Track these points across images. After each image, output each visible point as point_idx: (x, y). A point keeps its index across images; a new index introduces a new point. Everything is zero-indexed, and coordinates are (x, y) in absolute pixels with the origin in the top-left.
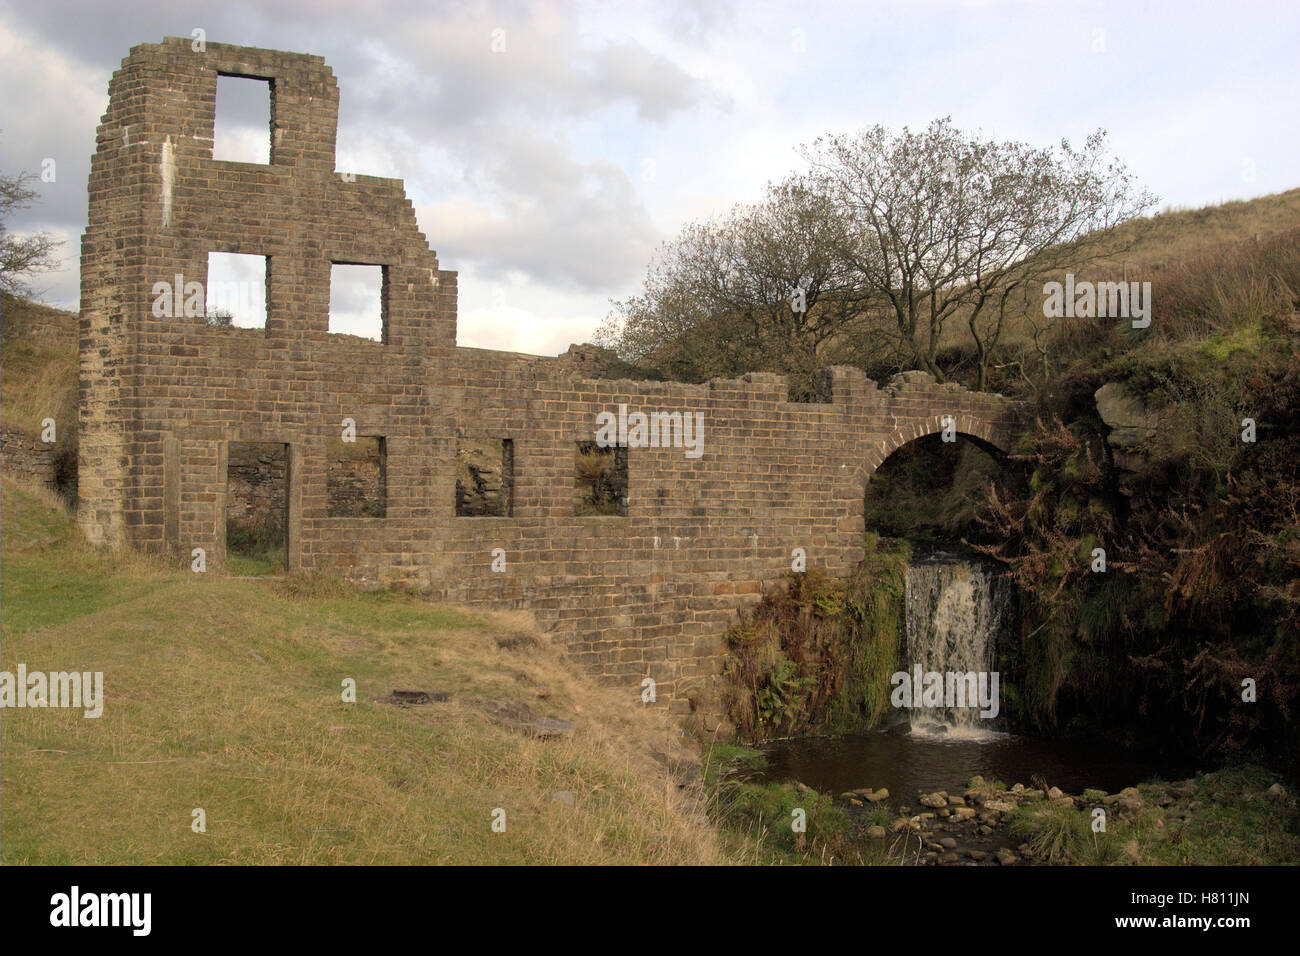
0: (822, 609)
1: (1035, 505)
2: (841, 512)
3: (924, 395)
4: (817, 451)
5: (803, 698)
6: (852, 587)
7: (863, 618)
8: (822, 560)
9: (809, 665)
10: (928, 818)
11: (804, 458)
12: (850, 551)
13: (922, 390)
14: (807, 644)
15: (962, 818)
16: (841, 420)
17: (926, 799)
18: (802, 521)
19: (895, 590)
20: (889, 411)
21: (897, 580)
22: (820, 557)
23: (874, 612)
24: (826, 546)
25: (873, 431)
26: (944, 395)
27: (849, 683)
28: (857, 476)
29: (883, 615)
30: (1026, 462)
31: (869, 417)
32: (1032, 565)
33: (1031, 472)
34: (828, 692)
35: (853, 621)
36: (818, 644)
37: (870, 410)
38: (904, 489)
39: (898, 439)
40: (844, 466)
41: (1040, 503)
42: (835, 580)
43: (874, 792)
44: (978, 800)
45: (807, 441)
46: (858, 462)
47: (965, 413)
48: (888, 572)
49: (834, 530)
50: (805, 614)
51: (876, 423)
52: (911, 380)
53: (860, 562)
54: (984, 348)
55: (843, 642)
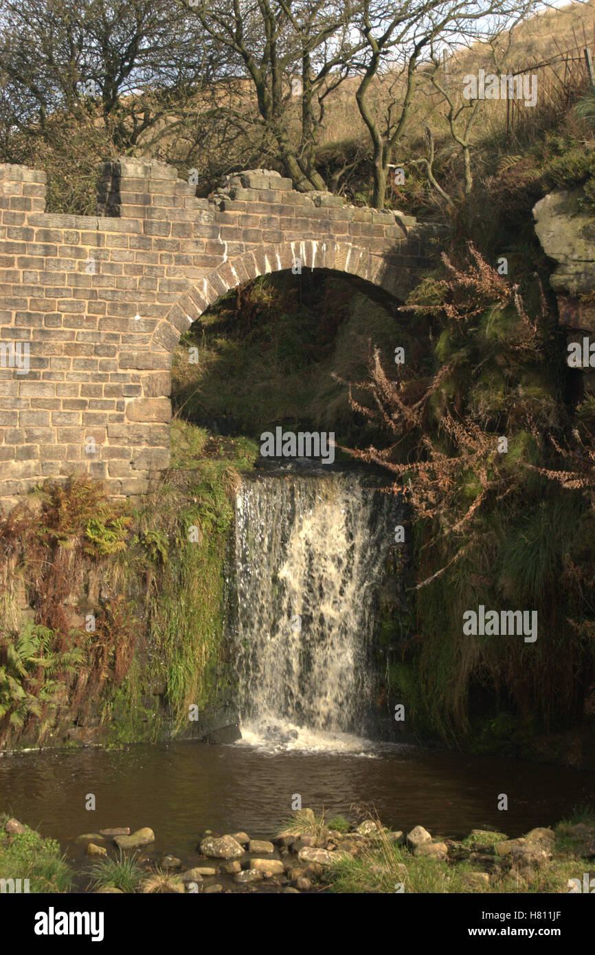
0: (95, 543)
1: (439, 384)
2: (133, 390)
3: (272, 207)
4: (93, 292)
5: (61, 687)
6: (148, 511)
7: (165, 559)
8: (99, 467)
9: (71, 632)
10: (204, 876)
11: (71, 303)
12: (146, 453)
13: (270, 201)
14: (72, 600)
15: (259, 876)
16: (134, 243)
17: (209, 845)
18: (66, 403)
19: (218, 515)
20: (215, 231)
21: (222, 501)
22: (96, 461)
23: (184, 551)
24: (106, 444)
25: (187, 262)
26: (305, 209)
27: (141, 662)
28: (159, 334)
29: (198, 554)
30: (430, 316)
31: (181, 240)
32: (433, 475)
33: (436, 333)
34: (104, 675)
35: (149, 564)
36: (92, 598)
37: (183, 229)
38: (265, 363)
39: (229, 277)
40: (138, 317)
41: (447, 380)
42: (119, 498)
43: (132, 833)
44: (295, 847)
45: (76, 276)
46: (162, 311)
47: (339, 239)
48: (209, 488)
49: (120, 419)
50: (67, 552)
51: (192, 251)
52: (253, 184)
53: (164, 471)
54: (381, 140)
55: (133, 597)
